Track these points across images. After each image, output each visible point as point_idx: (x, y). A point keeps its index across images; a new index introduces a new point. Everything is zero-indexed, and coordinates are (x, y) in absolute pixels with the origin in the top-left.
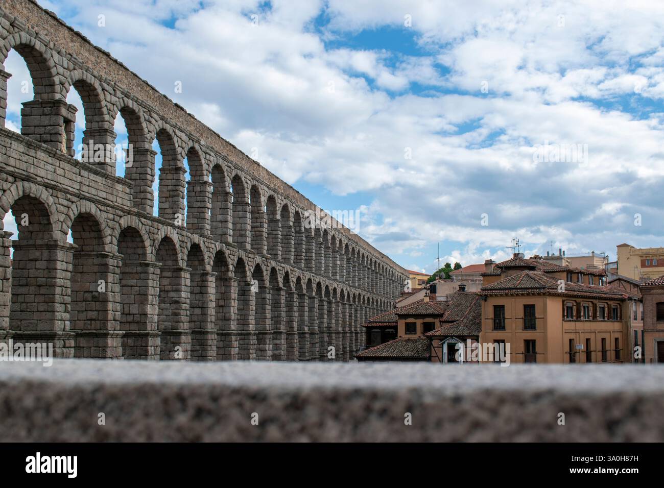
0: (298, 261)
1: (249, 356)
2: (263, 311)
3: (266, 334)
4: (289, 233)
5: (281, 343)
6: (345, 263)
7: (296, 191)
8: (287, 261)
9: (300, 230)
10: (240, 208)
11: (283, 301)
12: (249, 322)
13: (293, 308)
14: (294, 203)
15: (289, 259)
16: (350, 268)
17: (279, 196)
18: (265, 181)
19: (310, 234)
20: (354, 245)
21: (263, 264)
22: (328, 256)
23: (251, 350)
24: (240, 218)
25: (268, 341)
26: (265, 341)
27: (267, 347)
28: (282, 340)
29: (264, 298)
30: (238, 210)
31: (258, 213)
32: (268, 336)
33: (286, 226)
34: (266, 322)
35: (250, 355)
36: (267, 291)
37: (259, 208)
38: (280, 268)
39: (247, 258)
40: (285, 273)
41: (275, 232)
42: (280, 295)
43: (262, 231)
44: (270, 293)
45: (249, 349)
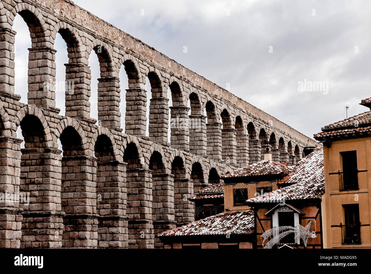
0: (160, 134)
1: (48, 244)
2: (83, 188)
3: (86, 217)
4: (138, 98)
5: (118, 231)
6: (247, 145)
7: (150, 47)
8: (136, 132)
9: (161, 96)
10: (40, 55)
11: (120, 179)
12: (47, 199)
13: (143, 190)
14: (146, 61)
15: (139, 129)
16: (258, 153)
17: (116, 49)
18: (84, 26)
19: (181, 104)
20: (263, 126)
21: (81, 129)
22: (216, 134)
23: (50, 236)
24: (39, 67)
25: (89, 227)
26: (85, 227)
27: (88, 234)
28: (120, 228)
29: (84, 172)
30: (38, 57)
31: (78, 66)
32: (89, 221)
33: (135, 90)
34: (86, 203)
35: (50, 243)
36: (88, 162)
37: (78, 59)
38: (117, 137)
39: (48, 118)
40: (127, 144)
41: (110, 93)
42: (117, 171)
43: (82, 88)
44: (93, 166)
45: (49, 235)
